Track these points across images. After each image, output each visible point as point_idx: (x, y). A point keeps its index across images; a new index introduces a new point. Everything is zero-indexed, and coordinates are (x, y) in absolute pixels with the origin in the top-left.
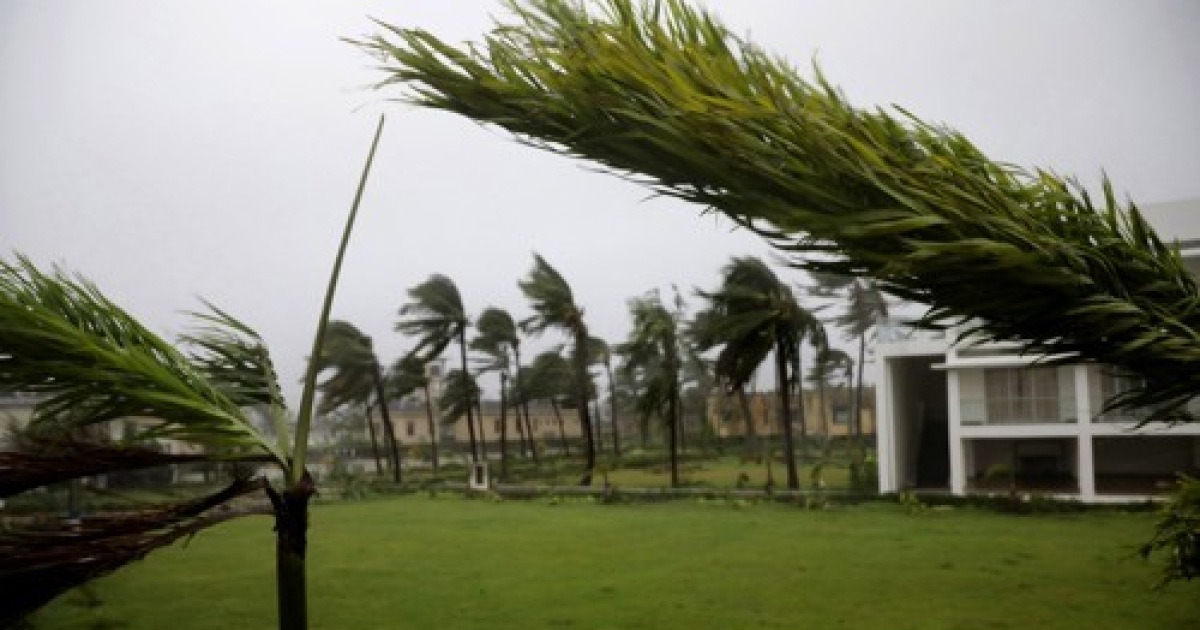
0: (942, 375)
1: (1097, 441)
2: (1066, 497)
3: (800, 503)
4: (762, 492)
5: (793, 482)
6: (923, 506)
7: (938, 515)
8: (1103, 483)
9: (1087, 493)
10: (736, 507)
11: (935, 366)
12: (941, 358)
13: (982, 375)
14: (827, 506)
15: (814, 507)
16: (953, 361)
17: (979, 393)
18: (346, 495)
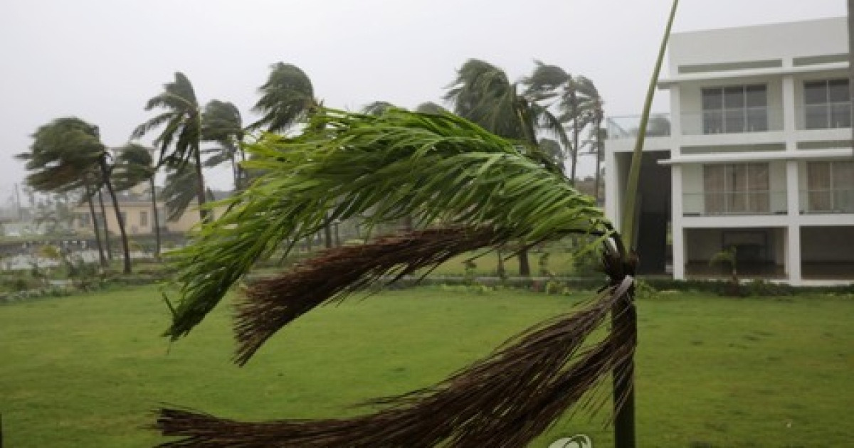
0: (668, 169)
1: (805, 231)
2: (777, 282)
3: (541, 289)
4: (498, 279)
5: (524, 269)
6: (653, 290)
7: (667, 298)
8: (809, 268)
9: (794, 278)
10: (480, 293)
11: (660, 162)
12: (666, 154)
13: (701, 169)
14: (566, 290)
15: (554, 291)
16: (676, 157)
17: (698, 186)
18: (83, 287)
